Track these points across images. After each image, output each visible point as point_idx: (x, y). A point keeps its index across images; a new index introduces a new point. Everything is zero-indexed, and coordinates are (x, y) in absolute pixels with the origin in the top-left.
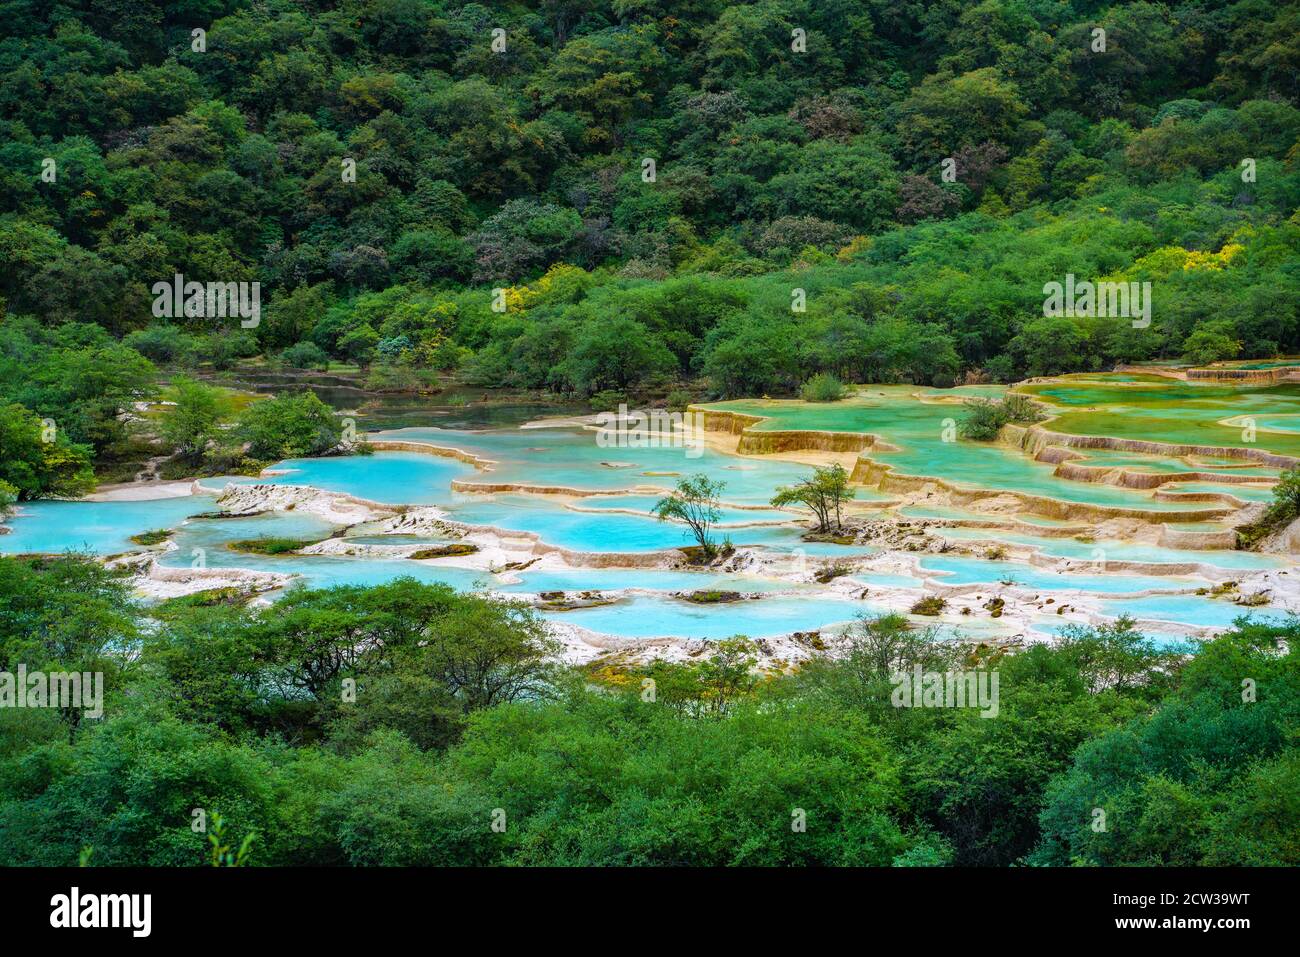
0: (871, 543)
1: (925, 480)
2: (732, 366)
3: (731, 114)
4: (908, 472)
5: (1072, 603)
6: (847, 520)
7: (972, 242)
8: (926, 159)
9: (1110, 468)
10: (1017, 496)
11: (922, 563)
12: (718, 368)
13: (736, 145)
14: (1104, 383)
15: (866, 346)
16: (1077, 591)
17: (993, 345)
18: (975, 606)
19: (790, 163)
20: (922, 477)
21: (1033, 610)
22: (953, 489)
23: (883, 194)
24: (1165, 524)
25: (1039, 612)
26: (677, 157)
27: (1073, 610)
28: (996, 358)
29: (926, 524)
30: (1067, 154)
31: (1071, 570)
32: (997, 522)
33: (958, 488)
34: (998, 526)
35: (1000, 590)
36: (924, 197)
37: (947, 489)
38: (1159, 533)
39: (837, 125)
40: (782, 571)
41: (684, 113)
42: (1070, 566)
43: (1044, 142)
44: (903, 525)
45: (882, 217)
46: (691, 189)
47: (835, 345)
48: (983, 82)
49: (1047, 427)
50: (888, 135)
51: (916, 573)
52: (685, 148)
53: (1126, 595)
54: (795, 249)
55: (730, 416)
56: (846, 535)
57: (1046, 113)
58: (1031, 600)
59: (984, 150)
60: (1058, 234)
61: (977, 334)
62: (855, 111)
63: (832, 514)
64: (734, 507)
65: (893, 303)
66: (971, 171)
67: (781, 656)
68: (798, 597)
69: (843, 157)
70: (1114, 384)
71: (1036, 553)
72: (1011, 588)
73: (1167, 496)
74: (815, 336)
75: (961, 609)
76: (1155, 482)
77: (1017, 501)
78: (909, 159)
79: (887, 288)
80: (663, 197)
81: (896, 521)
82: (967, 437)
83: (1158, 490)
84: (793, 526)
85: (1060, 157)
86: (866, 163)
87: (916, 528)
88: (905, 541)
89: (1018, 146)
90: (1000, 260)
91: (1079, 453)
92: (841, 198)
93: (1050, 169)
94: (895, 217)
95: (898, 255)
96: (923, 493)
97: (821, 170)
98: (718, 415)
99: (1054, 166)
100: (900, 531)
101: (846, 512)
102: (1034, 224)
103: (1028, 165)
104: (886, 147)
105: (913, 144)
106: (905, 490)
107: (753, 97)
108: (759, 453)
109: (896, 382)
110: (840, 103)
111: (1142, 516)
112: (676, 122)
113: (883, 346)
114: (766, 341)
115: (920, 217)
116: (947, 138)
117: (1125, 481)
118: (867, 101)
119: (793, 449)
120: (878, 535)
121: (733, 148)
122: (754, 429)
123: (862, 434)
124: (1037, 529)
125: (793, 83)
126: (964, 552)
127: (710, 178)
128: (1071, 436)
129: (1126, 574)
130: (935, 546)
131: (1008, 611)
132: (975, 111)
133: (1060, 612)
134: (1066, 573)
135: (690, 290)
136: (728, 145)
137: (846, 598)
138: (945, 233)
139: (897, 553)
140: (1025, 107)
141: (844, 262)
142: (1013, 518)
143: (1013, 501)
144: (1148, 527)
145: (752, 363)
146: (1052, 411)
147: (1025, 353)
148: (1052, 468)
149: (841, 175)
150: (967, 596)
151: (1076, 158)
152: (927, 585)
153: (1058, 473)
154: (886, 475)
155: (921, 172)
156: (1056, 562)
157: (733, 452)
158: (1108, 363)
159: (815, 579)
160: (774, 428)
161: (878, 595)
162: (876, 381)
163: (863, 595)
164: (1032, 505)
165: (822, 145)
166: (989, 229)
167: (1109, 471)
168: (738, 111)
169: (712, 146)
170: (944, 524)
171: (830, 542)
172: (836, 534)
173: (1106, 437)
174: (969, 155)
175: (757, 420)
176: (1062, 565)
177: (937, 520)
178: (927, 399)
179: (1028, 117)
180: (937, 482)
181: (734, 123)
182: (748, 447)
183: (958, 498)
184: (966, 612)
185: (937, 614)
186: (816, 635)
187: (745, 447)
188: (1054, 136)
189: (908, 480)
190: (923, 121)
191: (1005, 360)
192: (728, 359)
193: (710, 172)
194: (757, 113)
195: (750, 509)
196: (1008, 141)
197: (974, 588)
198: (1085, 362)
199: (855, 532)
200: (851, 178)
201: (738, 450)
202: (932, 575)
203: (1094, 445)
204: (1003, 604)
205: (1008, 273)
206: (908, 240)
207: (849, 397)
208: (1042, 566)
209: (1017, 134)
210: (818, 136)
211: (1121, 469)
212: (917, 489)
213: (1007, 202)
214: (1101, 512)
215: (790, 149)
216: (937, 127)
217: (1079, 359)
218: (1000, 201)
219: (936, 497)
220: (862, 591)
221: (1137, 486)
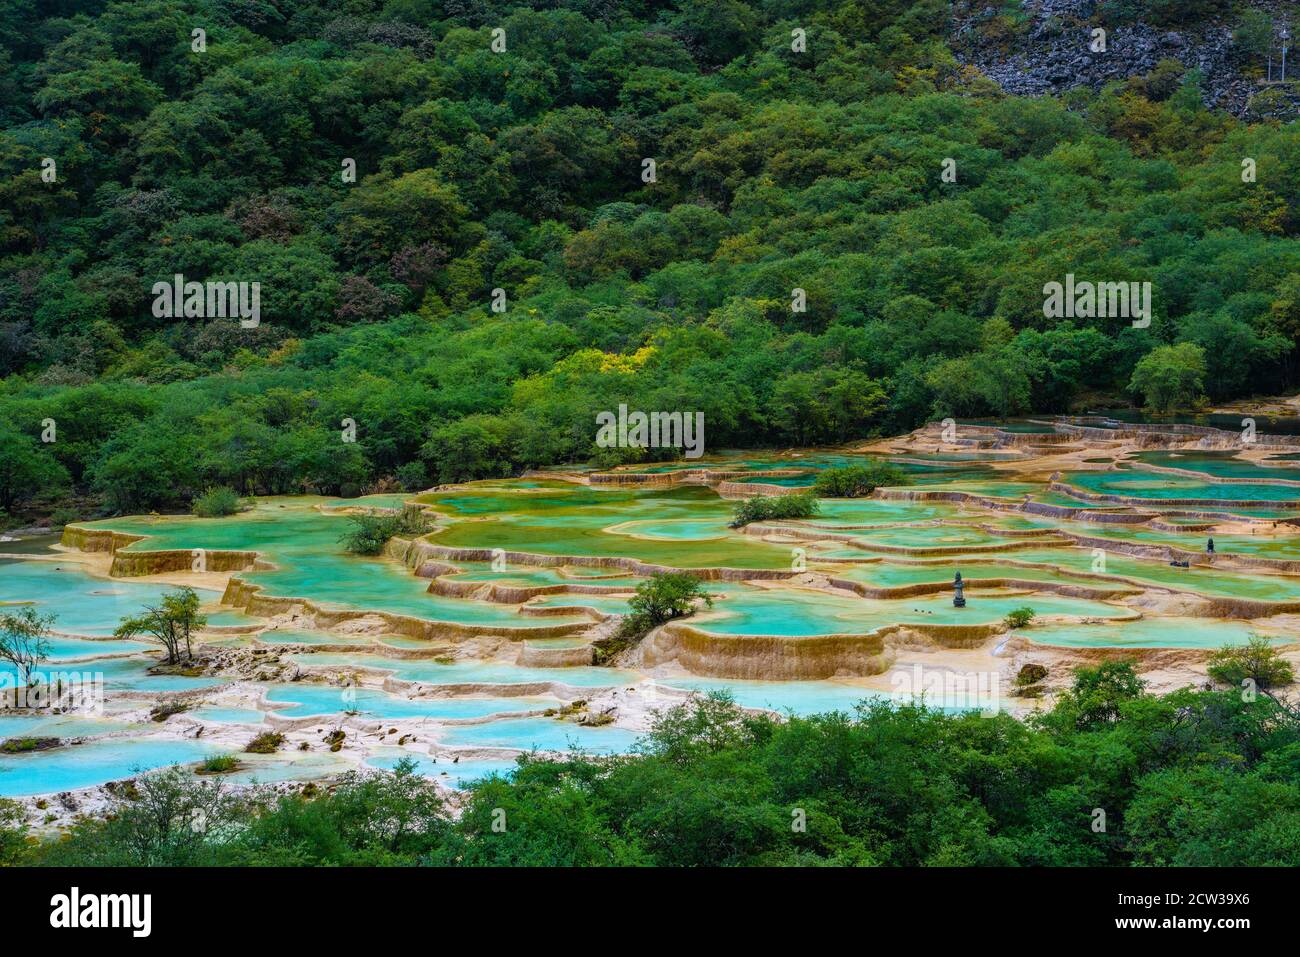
0: (222, 673)
1: (292, 602)
2: (124, 480)
3: (164, 213)
4: (278, 593)
5: (415, 732)
6: (201, 649)
7: (402, 345)
8: (367, 260)
9: (481, 582)
10: (382, 616)
11: (269, 696)
12: (108, 482)
13: (167, 246)
14: (506, 490)
15: (268, 456)
16: (421, 719)
17: (408, 451)
18: (313, 739)
19: (226, 264)
20: (289, 598)
21: (374, 742)
22: (318, 610)
23: (321, 296)
24: (525, 641)
25: (380, 743)
26: (106, 257)
27: (414, 740)
28: (407, 465)
29: (283, 651)
30: (507, 255)
31: (423, 695)
32: (358, 645)
33: (322, 609)
34: (359, 650)
35: (343, 721)
36: (363, 298)
37: (312, 610)
38: (519, 650)
39: (276, 225)
40: (115, 710)
41: (112, 211)
42: (422, 691)
43: (484, 243)
44: (259, 652)
45: (322, 319)
46: (120, 290)
47: (234, 456)
48: (422, 183)
49: (430, 540)
50: (328, 236)
51: (261, 706)
52: (114, 248)
53: (472, 720)
54: (228, 352)
55: (110, 534)
56: (197, 665)
57: (488, 215)
58: (374, 731)
59: (425, 251)
60: (484, 337)
61: (390, 440)
62: (294, 211)
63: (181, 645)
64: (83, 638)
65: (311, 410)
66: (412, 272)
67: (86, 810)
68: (127, 739)
69: (279, 258)
70: (515, 490)
71: (390, 678)
72: (355, 718)
73: (532, 611)
74: (218, 447)
75: (299, 744)
76: (524, 596)
77: (382, 622)
78: (350, 260)
79: (305, 394)
80: (88, 299)
81: (252, 648)
82: (353, 552)
83: (525, 605)
84: (142, 657)
85: (500, 259)
86: (304, 264)
87: (272, 655)
88: (257, 670)
89: (460, 247)
90: (423, 363)
91: (458, 567)
92: (278, 299)
93: (492, 269)
94: (334, 319)
95: (327, 359)
96: (288, 616)
97: (257, 271)
98: (97, 535)
99: (494, 268)
100: (255, 659)
101: (199, 641)
102: (467, 325)
103: (470, 266)
104: (324, 248)
105: (354, 244)
106: (271, 613)
107: (187, 196)
108: (133, 575)
109: (302, 492)
110: (278, 203)
111: (503, 633)
112: (105, 221)
113: (287, 456)
114: (162, 452)
115: (357, 319)
116: (388, 239)
117: (495, 596)
118: (307, 200)
119: (170, 570)
120: (231, 665)
121: (165, 249)
122: (130, 549)
123: (244, 552)
124: (397, 651)
125: (230, 182)
126: (318, 680)
127: (141, 280)
128: (452, 549)
129: (479, 698)
130: (287, 674)
131: (348, 744)
132: (414, 212)
133: (401, 742)
134: (417, 699)
135: (91, 400)
136: (160, 245)
137: (179, 738)
138: (376, 336)
139: (246, 684)
140: (465, 208)
141: (275, 365)
142: (376, 640)
143: (377, 622)
144: (509, 644)
145: (146, 477)
146: (443, 521)
147: (434, 459)
148: (426, 583)
149: (278, 276)
150: (308, 730)
151: (517, 259)
152: (268, 720)
153: (432, 589)
154: (253, 598)
155: (361, 274)
156: (408, 687)
157: (106, 575)
158: (518, 469)
159: (150, 717)
160: (152, 548)
161: (214, 732)
162: (282, 492)
163: (198, 734)
164: (397, 625)
165: (260, 245)
166: (422, 331)
167: (480, 586)
168: (170, 210)
169: (143, 247)
170: (303, 649)
171: (178, 674)
172: (186, 665)
173: (486, 549)
174: (410, 256)
175: (138, 539)
176: (414, 690)
177: (295, 644)
178: (326, 510)
179: (470, 218)
180: (304, 603)
181: (167, 223)
182: (121, 570)
183: (322, 620)
184: (305, 747)
185: (273, 752)
186: (131, 783)
187: (118, 569)
188: (495, 237)
189: (274, 602)
190: (362, 222)
191: (417, 467)
192: (118, 474)
193: (140, 273)
194: (191, 211)
195: (100, 640)
196: (450, 242)
197: (316, 721)
198: (495, 467)
199: (207, 662)
200: (289, 279)
201: (111, 573)
202: (277, 708)
203: (473, 558)
204: (344, 736)
205: (429, 377)
206: (338, 343)
207: (247, 510)
208: (394, 691)
209: (459, 236)
210: (256, 236)
211: (492, 584)
212: (284, 611)
213: (448, 304)
214: (464, 630)
215: (225, 250)
216: (377, 227)
217: (489, 465)
218: (441, 302)
219: (302, 619)
220: (197, 730)
221: (506, 601)
